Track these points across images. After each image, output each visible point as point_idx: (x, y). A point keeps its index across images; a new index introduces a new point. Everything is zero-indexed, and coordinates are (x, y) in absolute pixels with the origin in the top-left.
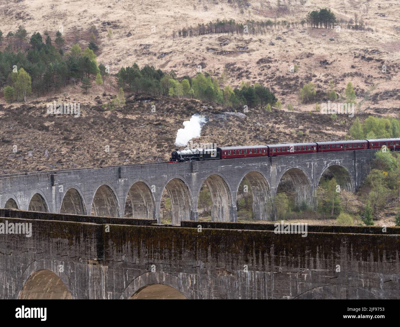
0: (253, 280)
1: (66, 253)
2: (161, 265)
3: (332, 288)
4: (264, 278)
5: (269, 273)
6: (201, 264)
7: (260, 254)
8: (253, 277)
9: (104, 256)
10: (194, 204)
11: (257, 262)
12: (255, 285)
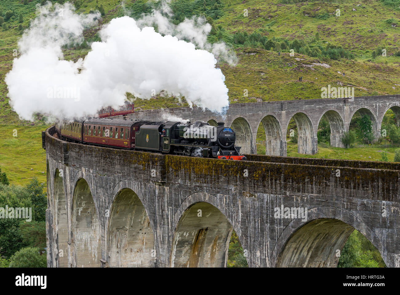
0: (269, 201)
1: (141, 176)
2: (205, 188)
3: (325, 210)
4: (276, 200)
5: (280, 196)
6: (232, 188)
7: (274, 180)
8: (269, 199)
9: (166, 179)
10: (283, 135)
11: (272, 188)
12: (270, 205)
